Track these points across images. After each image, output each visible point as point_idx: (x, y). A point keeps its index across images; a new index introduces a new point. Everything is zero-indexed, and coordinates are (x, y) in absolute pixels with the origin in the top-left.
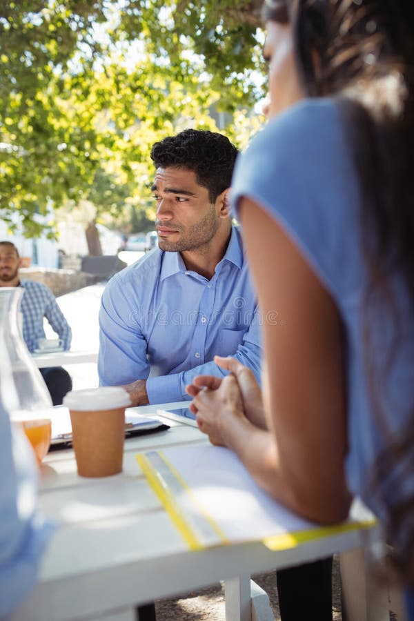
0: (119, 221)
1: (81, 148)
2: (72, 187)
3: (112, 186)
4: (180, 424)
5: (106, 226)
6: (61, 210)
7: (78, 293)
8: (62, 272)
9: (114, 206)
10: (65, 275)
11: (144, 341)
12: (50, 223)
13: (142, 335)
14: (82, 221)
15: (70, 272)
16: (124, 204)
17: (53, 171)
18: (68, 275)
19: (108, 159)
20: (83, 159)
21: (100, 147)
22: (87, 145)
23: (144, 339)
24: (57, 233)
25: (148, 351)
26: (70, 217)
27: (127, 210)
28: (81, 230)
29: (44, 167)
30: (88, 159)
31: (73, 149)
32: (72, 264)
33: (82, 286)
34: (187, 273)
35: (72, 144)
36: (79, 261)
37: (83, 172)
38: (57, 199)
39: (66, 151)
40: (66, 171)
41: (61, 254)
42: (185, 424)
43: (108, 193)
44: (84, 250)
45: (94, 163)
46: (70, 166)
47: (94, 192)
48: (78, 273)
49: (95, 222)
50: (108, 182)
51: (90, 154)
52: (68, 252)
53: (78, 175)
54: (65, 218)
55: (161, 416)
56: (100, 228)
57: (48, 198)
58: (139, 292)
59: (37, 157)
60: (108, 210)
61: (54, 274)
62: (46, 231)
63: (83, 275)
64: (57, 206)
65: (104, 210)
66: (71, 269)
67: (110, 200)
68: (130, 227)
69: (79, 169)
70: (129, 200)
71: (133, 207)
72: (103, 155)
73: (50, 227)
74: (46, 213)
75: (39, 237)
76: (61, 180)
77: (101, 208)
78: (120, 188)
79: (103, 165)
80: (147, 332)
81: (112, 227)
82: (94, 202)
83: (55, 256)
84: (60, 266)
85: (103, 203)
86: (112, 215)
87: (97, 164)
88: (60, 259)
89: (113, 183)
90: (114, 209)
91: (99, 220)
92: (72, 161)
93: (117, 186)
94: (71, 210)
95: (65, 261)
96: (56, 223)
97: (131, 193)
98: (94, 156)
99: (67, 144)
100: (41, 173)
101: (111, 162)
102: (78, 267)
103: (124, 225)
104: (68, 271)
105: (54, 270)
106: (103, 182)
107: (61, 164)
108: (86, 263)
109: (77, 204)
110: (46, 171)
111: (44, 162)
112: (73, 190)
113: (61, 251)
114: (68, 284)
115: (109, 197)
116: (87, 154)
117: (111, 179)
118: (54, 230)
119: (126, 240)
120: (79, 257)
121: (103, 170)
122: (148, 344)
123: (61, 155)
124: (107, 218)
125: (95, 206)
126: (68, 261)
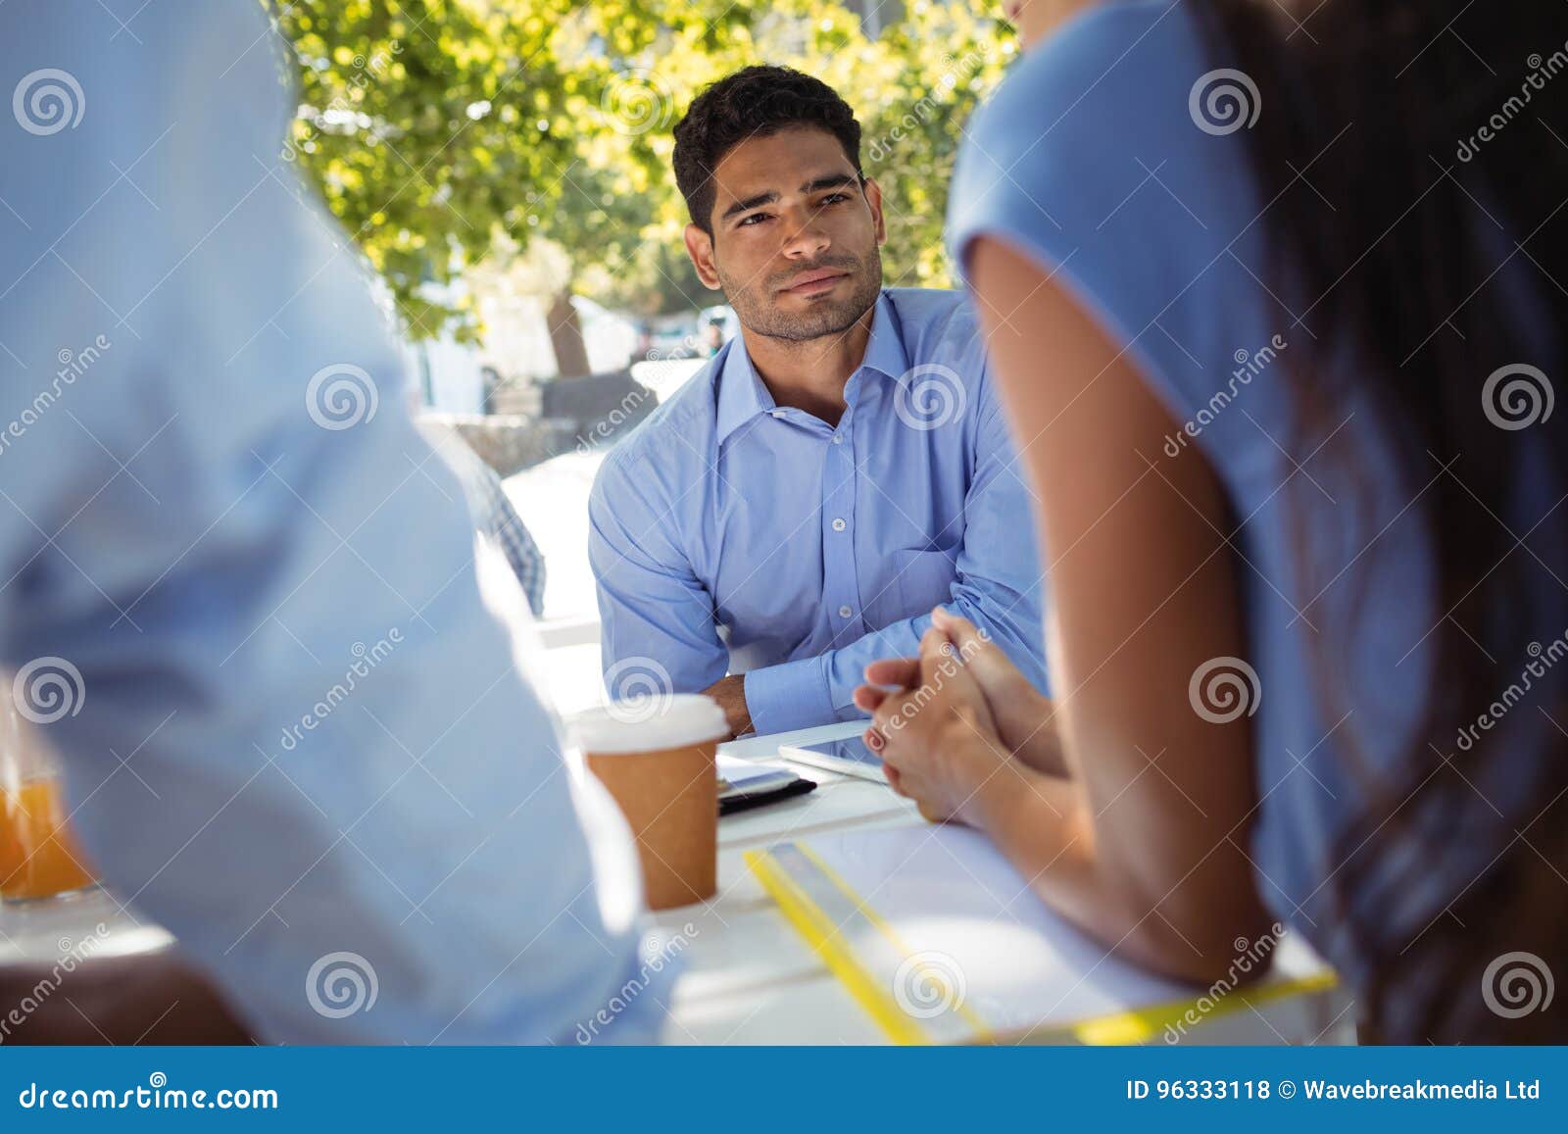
0: (628, 287)
1: (527, 111)
2: (510, 209)
3: (607, 200)
4: (841, 778)
5: (597, 300)
6: (483, 271)
7: (539, 472)
8: (493, 423)
9: (615, 248)
10: (503, 430)
11: (703, 594)
12: (461, 302)
13: (697, 580)
14: (536, 292)
15: (515, 422)
16: (638, 242)
17: (460, 172)
18: (510, 428)
19: (595, 133)
20: (534, 137)
21: (575, 105)
22: (542, 100)
23: (704, 588)
24: (480, 326)
25: (719, 616)
26: (506, 283)
27: (646, 256)
28: (536, 312)
29: (439, 164)
30: (546, 136)
31: (509, 114)
32: (519, 401)
33: (544, 456)
34: (779, 413)
35: (505, 103)
36: (535, 393)
37: (535, 168)
38: (477, 241)
39: (490, 120)
40: (493, 170)
41: (489, 377)
42: (852, 777)
43: (597, 217)
44: (546, 364)
45: (561, 147)
46: (503, 157)
47: (563, 217)
48: (534, 422)
49: (568, 292)
50: (596, 189)
51: (551, 124)
52: (506, 371)
53: (525, 177)
54: (494, 288)
55: (789, 760)
56: (583, 306)
57: (452, 239)
58: (672, 481)
59: (420, 141)
60: (600, 259)
61: (476, 428)
62: (452, 324)
63: (548, 426)
64: (474, 259)
65: (590, 261)
66: (518, 413)
67: (602, 235)
68: (657, 300)
69: (526, 163)
70: (650, 233)
71: (663, 250)
72: (583, 125)
73: (461, 313)
74: (447, 278)
75: (437, 338)
76: (483, 194)
77: (582, 254)
78: (626, 204)
79: (583, 148)
80: (708, 574)
81: (613, 302)
82: (563, 240)
83: (474, 384)
84: (489, 408)
85: (585, 244)
86: (611, 270)
87: (569, 148)
88: (487, 391)
89: (610, 191)
90: (614, 257)
91: (580, 286)
92: (507, 144)
93: (618, 199)
94: (507, 267)
95: (498, 396)
96: (473, 299)
97: (655, 215)
98: (561, 127)
99: (493, 103)
100: (431, 179)
101: (602, 141)
102: (535, 408)
103: (643, 295)
104: (510, 420)
105: (475, 418)
106: (583, 191)
107: (481, 155)
108: (552, 398)
109: (523, 251)
110: (444, 172)
111: (438, 152)
112: (516, 214)
113: (487, 370)
114: (513, 452)
115: (600, 226)
116: (542, 125)
117: (604, 183)
118: (471, 320)
119: (648, 331)
120: (534, 382)
121: (583, 162)
122: (715, 602)
123: (479, 131)
124: (597, 278)
125: (569, 251)
126: (510, 394)
